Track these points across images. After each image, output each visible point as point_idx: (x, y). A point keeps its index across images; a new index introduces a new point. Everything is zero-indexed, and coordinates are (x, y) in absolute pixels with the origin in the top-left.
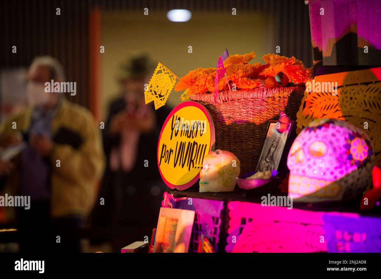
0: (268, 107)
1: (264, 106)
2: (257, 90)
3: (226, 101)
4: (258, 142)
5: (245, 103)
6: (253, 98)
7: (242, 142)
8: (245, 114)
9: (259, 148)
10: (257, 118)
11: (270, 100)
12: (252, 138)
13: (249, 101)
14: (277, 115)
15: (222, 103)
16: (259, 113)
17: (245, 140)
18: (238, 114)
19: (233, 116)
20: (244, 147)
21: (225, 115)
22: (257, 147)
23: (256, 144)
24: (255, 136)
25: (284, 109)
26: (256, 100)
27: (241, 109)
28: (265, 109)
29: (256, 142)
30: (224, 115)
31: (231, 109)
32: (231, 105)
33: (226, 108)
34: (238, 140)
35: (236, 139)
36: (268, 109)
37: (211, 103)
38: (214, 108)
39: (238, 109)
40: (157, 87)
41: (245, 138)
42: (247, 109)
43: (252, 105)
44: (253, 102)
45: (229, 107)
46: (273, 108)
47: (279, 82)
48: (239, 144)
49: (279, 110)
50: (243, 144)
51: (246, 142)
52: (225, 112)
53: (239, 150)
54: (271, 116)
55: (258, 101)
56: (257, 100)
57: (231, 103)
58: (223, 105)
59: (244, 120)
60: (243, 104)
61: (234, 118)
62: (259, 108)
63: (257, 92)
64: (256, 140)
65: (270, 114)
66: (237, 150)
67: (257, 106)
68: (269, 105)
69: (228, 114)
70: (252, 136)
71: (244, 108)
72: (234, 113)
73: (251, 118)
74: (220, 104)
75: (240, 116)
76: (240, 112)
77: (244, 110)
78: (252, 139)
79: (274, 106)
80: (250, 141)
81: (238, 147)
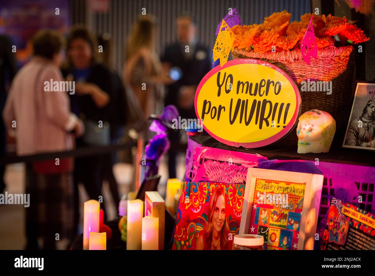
0: (335, 65)
1: (332, 65)
2: (327, 49)
3: (298, 60)
4: (324, 100)
5: (316, 61)
6: (323, 57)
7: (311, 100)
8: (316, 73)
9: (325, 106)
10: (326, 76)
11: (336, 59)
12: (319, 96)
13: (320, 59)
14: (341, 73)
15: (293, 61)
16: (328, 71)
17: (314, 99)
18: (310, 73)
19: (305, 74)
20: (312, 105)
21: (297, 73)
22: (323, 105)
23: (322, 102)
24: (322, 94)
25: (346, 67)
26: (325, 59)
27: (313, 68)
28: (333, 67)
29: (322, 99)
30: (295, 74)
31: (303, 67)
32: (302, 64)
33: (297, 66)
34: (307, 98)
35: (305, 97)
36: (335, 68)
37: (279, 61)
38: (283, 66)
39: (309, 67)
40: (222, 44)
41: (314, 97)
42: (318, 68)
43: (322, 64)
44: (323, 61)
45: (301, 65)
46: (338, 67)
47: (339, 41)
48: (307, 102)
49: (342, 68)
50: (310, 102)
51: (314, 100)
52: (296, 71)
53: (307, 108)
54: (337, 74)
55: (327, 60)
56: (327, 58)
57: (302, 62)
58: (294, 64)
59: (315, 78)
60: (314, 62)
61: (306, 77)
62: (328, 66)
63: (328, 51)
64: (323, 99)
65: (336, 73)
66: (305, 108)
67: (326, 65)
68: (336, 64)
69: (300, 73)
70: (319, 94)
71: (316, 66)
72: (306, 71)
73: (322, 76)
74: (291, 63)
75: (312, 75)
76: (312, 70)
77: (315, 69)
78: (320, 98)
79: (339, 65)
80: (317, 99)
81: (307, 105)
